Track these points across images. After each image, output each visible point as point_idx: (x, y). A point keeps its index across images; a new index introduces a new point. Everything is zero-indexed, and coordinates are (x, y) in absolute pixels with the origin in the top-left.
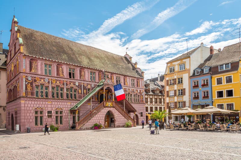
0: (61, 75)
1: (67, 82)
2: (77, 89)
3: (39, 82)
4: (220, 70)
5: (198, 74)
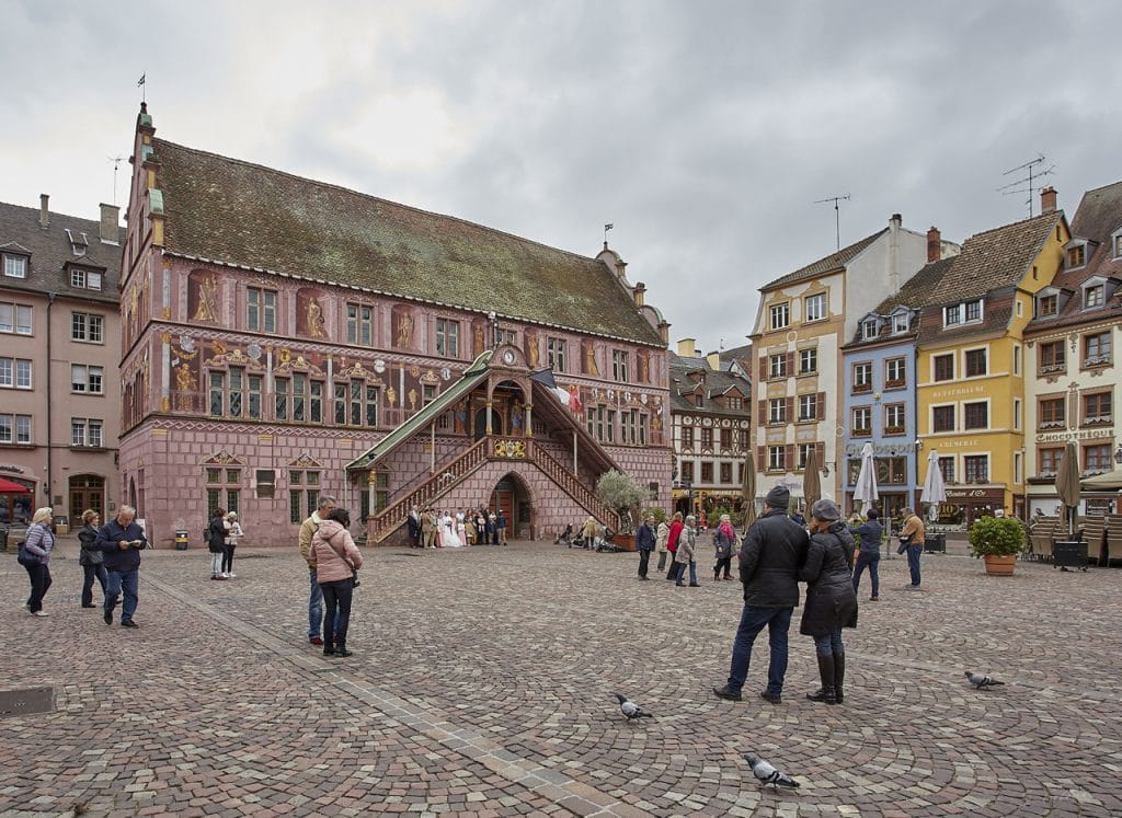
0: (314, 333)
1: (337, 360)
2: (378, 388)
3: (225, 359)
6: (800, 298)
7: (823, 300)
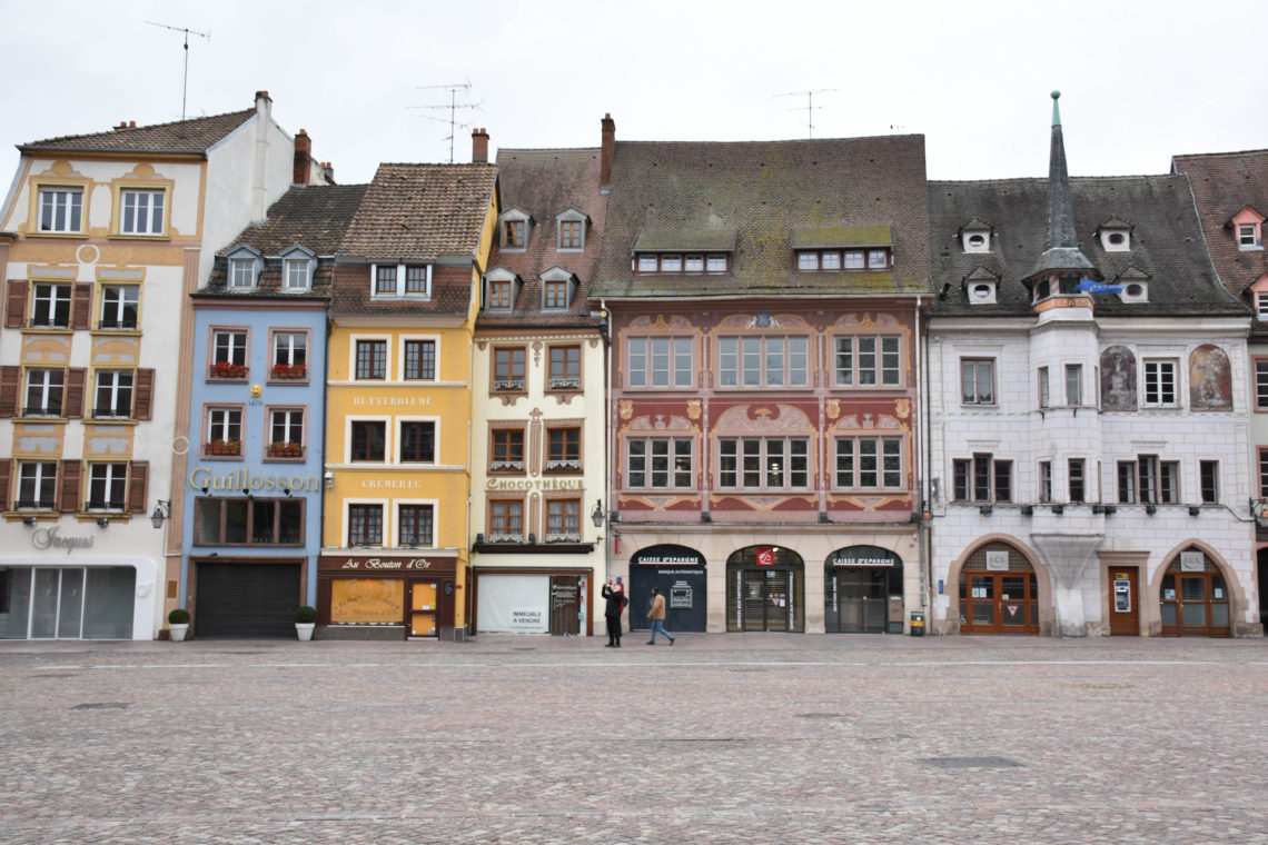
4: (377, 291)
5: (245, 290)
6: (111, 185)
7: (158, 201)
